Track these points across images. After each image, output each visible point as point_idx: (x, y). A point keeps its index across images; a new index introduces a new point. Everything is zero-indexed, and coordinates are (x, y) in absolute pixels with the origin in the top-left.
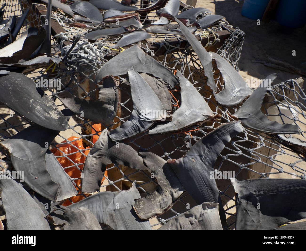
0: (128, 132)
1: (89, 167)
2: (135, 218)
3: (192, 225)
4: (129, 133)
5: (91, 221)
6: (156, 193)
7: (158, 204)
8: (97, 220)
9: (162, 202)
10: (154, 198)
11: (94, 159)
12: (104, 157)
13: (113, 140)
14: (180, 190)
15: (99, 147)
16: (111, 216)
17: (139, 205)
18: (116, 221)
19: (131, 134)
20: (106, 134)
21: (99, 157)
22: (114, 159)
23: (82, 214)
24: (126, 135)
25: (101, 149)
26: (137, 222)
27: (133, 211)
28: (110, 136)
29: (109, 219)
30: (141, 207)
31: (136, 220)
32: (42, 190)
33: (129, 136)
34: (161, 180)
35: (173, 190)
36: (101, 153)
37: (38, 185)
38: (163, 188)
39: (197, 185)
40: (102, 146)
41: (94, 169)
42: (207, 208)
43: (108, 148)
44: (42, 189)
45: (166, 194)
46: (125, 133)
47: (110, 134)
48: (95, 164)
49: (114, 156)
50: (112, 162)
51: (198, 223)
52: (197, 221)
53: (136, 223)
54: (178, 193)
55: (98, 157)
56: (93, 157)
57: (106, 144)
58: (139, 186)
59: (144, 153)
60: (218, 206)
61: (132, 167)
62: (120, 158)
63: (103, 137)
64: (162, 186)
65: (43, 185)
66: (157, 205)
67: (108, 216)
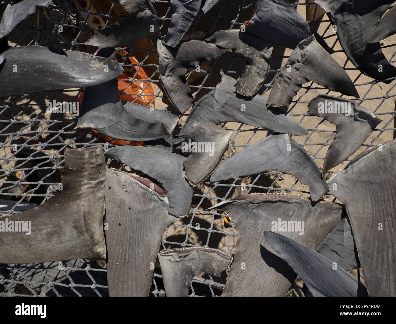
0: (182, 27)
1: (171, 89)
2: (244, 100)
3: (298, 70)
4: (184, 26)
5: (210, 128)
6: (248, 66)
7: (256, 74)
8: (213, 124)
9: (258, 70)
10: (250, 72)
11: (169, 78)
12: (176, 70)
13: (174, 47)
14: (268, 48)
15: (166, 64)
16: (223, 113)
17: (241, 87)
18: (230, 113)
19: (186, 27)
20: (162, 45)
21: (172, 73)
23: (199, 129)
24: (181, 31)
25: (169, 64)
26: (249, 101)
27: (239, 96)
29: (223, 116)
30: (244, 87)
31: (246, 101)
32: (149, 136)
33: (186, 30)
34: (245, 52)
35: (262, 53)
36: (171, 68)
37: (141, 135)
38: (251, 57)
39: (284, 31)
40: (167, 60)
41: (176, 87)
42: (305, 47)
43: (175, 58)
44: (148, 135)
45: (258, 61)
46: (180, 30)
47: (166, 42)
48: (174, 81)
49: (184, 62)
50: (186, 68)
51: (303, 65)
52: (301, 64)
53: (249, 103)
54: (268, 52)
55: (170, 73)
56: (166, 77)
57: (169, 55)
58: (227, 72)
59: (211, 37)
60: (314, 37)
61: (209, 59)
62: (193, 59)
63: (162, 51)
64: (250, 57)
65: (146, 132)
66: (256, 76)
67: (221, 115)
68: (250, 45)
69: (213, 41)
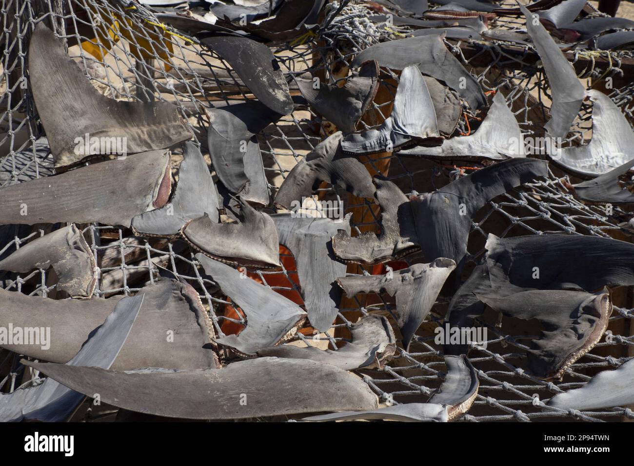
0: (369, 145)
1: (296, 175)
2: (328, 253)
3: (402, 281)
4: (371, 146)
5: (270, 235)
6: (374, 236)
7: (370, 250)
8: (278, 238)
9: (376, 249)
10: (367, 240)
11: (308, 168)
12: (323, 171)
13: (343, 149)
14: (409, 241)
15: (320, 152)
16: (299, 240)
17: (342, 238)
18: (301, 246)
19: (372, 149)
20: (337, 139)
21: (316, 169)
22: (335, 176)
23: (262, 220)
24: (365, 148)
25: (323, 157)
26: (329, 259)
28: (342, 144)
29: (294, 243)
30: (344, 242)
31: (328, 255)
32: (228, 181)
33: (369, 151)
34: (388, 220)
35: (400, 239)
36: (320, 163)
37: (225, 172)
38: (387, 232)
39: (438, 236)
40: (325, 153)
41: (302, 181)
42: (435, 265)
43: (333, 160)
44: (229, 179)
45: (387, 242)
46: (365, 145)
47: (343, 141)
48: (307, 175)
49: (337, 173)
50: (331, 181)
51: (412, 281)
52: (413, 278)
53: (327, 259)
54: (404, 243)
55: (314, 167)
56: (307, 164)
57: (332, 152)
58: (355, 225)
59: (381, 182)
60: (453, 267)
61: (355, 194)
62: (344, 179)
63: (332, 141)
64: (386, 229)
65: (231, 176)
66: (367, 250)
67: (294, 239)
68: (399, 221)
69: (378, 187)
